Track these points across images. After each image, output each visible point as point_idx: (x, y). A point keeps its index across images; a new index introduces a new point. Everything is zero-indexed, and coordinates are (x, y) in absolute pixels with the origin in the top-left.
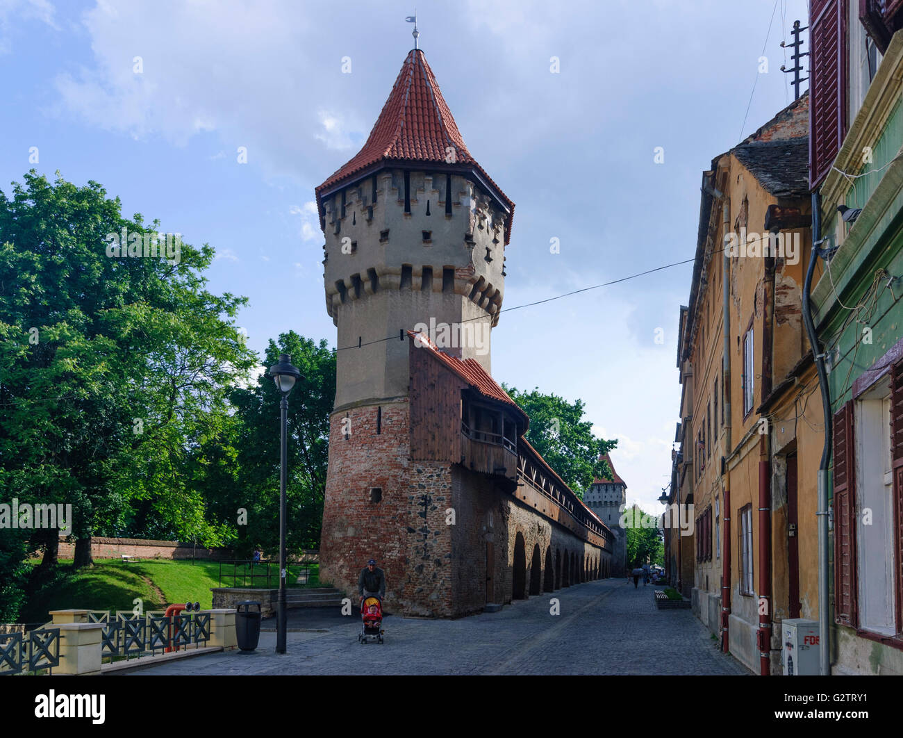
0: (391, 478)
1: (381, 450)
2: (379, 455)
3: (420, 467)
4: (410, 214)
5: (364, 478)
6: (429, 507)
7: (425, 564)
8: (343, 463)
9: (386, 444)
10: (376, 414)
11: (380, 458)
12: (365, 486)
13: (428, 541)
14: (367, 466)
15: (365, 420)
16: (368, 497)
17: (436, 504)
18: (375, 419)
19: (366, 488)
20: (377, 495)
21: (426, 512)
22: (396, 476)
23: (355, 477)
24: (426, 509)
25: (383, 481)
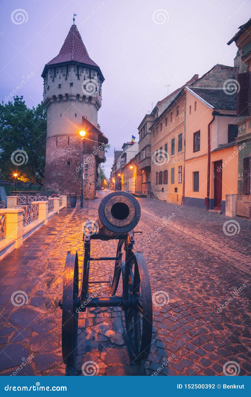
0: (73, 159)
1: (69, 150)
2: (69, 151)
3: (86, 156)
4: (80, 79)
5: (64, 158)
6: (88, 168)
7: (87, 184)
8: (55, 153)
9: (71, 148)
10: (68, 139)
11: (69, 152)
12: (64, 160)
13: (88, 178)
14: (65, 154)
15: (64, 140)
16: (65, 164)
17: (90, 167)
18: (67, 140)
19: (64, 161)
20: (69, 163)
21: (87, 169)
22: (75, 158)
23: (60, 158)
24: (87, 168)
25: (70, 159)
